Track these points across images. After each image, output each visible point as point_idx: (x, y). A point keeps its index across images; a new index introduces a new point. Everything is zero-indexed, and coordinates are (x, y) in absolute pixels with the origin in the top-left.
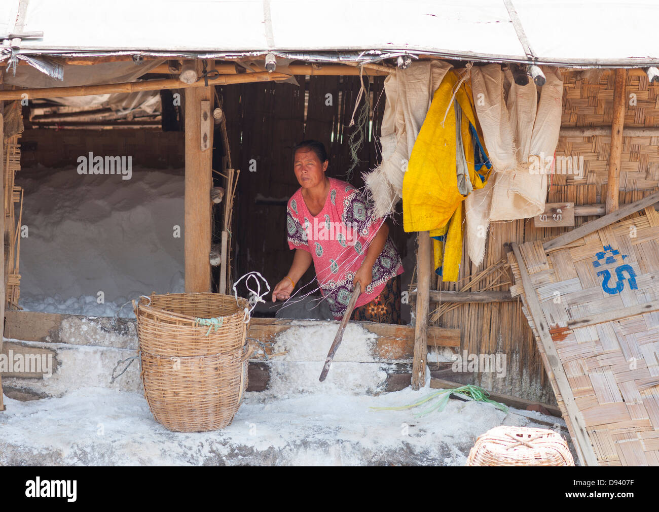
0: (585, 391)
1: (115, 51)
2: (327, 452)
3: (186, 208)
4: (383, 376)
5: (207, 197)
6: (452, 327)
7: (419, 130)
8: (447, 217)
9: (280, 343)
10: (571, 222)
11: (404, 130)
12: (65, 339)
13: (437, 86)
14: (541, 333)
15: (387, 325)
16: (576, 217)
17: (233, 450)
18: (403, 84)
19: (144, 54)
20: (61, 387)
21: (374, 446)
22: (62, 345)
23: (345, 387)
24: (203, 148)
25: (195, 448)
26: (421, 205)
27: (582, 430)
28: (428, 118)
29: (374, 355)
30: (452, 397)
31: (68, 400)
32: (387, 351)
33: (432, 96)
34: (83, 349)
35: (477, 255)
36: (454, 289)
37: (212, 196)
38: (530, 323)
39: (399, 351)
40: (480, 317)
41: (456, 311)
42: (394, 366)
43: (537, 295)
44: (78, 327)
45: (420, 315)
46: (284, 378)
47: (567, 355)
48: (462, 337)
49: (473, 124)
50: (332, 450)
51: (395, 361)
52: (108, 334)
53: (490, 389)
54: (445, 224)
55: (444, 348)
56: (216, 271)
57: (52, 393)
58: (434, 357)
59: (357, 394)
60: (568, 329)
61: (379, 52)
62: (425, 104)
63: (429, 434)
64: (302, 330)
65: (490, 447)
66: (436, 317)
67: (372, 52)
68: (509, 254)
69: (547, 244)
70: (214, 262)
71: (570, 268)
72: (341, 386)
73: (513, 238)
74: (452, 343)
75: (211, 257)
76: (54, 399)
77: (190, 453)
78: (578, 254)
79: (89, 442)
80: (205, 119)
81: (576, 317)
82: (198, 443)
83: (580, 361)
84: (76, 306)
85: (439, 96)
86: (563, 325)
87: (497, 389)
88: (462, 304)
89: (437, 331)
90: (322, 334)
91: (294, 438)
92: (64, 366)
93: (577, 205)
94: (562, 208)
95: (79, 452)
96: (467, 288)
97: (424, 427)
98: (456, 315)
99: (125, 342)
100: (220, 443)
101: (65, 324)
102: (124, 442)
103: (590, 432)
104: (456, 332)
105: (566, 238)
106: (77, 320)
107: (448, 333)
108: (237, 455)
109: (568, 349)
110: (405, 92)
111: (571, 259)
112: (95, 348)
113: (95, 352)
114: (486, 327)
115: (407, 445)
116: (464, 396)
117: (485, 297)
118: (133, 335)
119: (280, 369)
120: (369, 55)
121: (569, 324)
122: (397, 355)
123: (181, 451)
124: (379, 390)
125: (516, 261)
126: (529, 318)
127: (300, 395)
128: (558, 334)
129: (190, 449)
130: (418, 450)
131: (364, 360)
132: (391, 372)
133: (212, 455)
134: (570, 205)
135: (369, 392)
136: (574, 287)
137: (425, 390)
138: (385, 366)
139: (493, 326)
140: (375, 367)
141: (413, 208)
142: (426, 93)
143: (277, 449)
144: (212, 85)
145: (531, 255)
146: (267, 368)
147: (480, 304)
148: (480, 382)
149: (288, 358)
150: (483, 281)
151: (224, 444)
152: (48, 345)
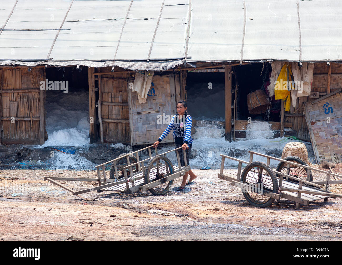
0: (317, 136)
1: (207, 61)
2: (257, 150)
3: (225, 95)
4: (273, 134)
5: (230, 92)
6: (291, 122)
7: (278, 76)
8: (286, 96)
9: (248, 126)
10: (318, 97)
11: (276, 76)
12: (197, 126)
13: (283, 66)
14: (309, 123)
15: (274, 122)
16: (320, 95)
17: (236, 150)
18: (275, 65)
19: (213, 61)
20: (197, 137)
21: (268, 149)
22: (197, 127)
23: (264, 137)
24: (229, 80)
25: (227, 150)
26: (279, 93)
27: (315, 145)
28: (281, 73)
29: (271, 129)
30: (289, 139)
31: (198, 140)
32: (274, 128)
33: (282, 68)
34: (202, 128)
35: (294, 104)
36: (291, 113)
37: (231, 91)
38: (306, 121)
39: (277, 128)
40: (297, 120)
41: (291, 119)
42: (276, 132)
43: (309, 114)
44: (200, 123)
45: (282, 120)
46: (249, 135)
47: (314, 128)
48: (293, 125)
49: (292, 75)
50: (258, 150)
51: (276, 131)
52: (207, 125)
53: (300, 137)
54: (286, 98)
55: (289, 127)
56: (233, 109)
57: (194, 138)
58: (286, 130)
59: (267, 139)
60: (315, 122)
61: (265, 60)
62: (280, 70)
63: (282, 147)
64: (253, 123)
65: (288, 146)
66: (286, 120)
67: (264, 60)
68: (303, 105)
69: (312, 102)
70: (232, 107)
71: (317, 108)
72: (263, 137)
73: (305, 101)
74: (290, 126)
75: (231, 106)
76: (195, 140)
77: (226, 151)
78: (320, 105)
79: (203, 148)
80: (229, 74)
81: (317, 119)
82: (227, 148)
83: (317, 130)
84: (200, 119)
85: (283, 68)
86: (314, 121)
87: (302, 137)
88: (293, 117)
89: (286, 123)
90: (258, 124)
91: (250, 147)
92: (197, 132)
93: (320, 92)
94: (316, 93)
95: (200, 150)
96: (294, 113)
97: (281, 145)
98: (291, 120)
99: (211, 126)
100: (233, 149)
101: (197, 122)
102: (211, 148)
103: (317, 145)
104: (291, 124)
105: (317, 101)
106: (200, 121)
107: (289, 124)
108: (237, 151)
109: (315, 127)
110: (275, 67)
111: (318, 106)
112: (204, 128)
113: (204, 129)
114: (299, 122)
115: (276, 149)
116: (292, 138)
117: (298, 115)
118: (213, 125)
119: (248, 133)
120: (263, 61)
121: (316, 121)
122: (277, 129)
123: (224, 150)
124: (272, 138)
125: (305, 106)
126: (306, 120)
127: (253, 139)
128: (313, 123)
129: (226, 150)
130: (279, 150)
131: (269, 130)
132: (275, 133)
133: (231, 151)
134: (318, 93)
135: (270, 138)
136: (318, 112)
137: (283, 138)
138: (274, 132)
139: (301, 122)
140: (271, 132)
141: (277, 94)
142: (281, 67)
143: (246, 150)
144: (231, 66)
145: (308, 105)
146: (245, 132)
147: (297, 117)
148: (298, 136)
149: (250, 130)
150: (297, 111)
151: (234, 149)
152: (193, 127)
